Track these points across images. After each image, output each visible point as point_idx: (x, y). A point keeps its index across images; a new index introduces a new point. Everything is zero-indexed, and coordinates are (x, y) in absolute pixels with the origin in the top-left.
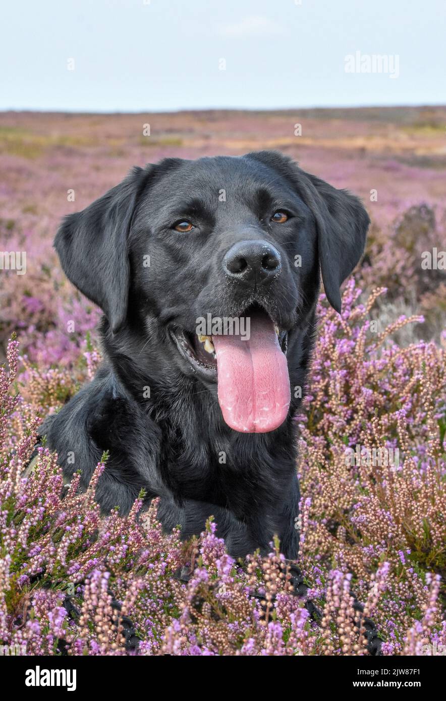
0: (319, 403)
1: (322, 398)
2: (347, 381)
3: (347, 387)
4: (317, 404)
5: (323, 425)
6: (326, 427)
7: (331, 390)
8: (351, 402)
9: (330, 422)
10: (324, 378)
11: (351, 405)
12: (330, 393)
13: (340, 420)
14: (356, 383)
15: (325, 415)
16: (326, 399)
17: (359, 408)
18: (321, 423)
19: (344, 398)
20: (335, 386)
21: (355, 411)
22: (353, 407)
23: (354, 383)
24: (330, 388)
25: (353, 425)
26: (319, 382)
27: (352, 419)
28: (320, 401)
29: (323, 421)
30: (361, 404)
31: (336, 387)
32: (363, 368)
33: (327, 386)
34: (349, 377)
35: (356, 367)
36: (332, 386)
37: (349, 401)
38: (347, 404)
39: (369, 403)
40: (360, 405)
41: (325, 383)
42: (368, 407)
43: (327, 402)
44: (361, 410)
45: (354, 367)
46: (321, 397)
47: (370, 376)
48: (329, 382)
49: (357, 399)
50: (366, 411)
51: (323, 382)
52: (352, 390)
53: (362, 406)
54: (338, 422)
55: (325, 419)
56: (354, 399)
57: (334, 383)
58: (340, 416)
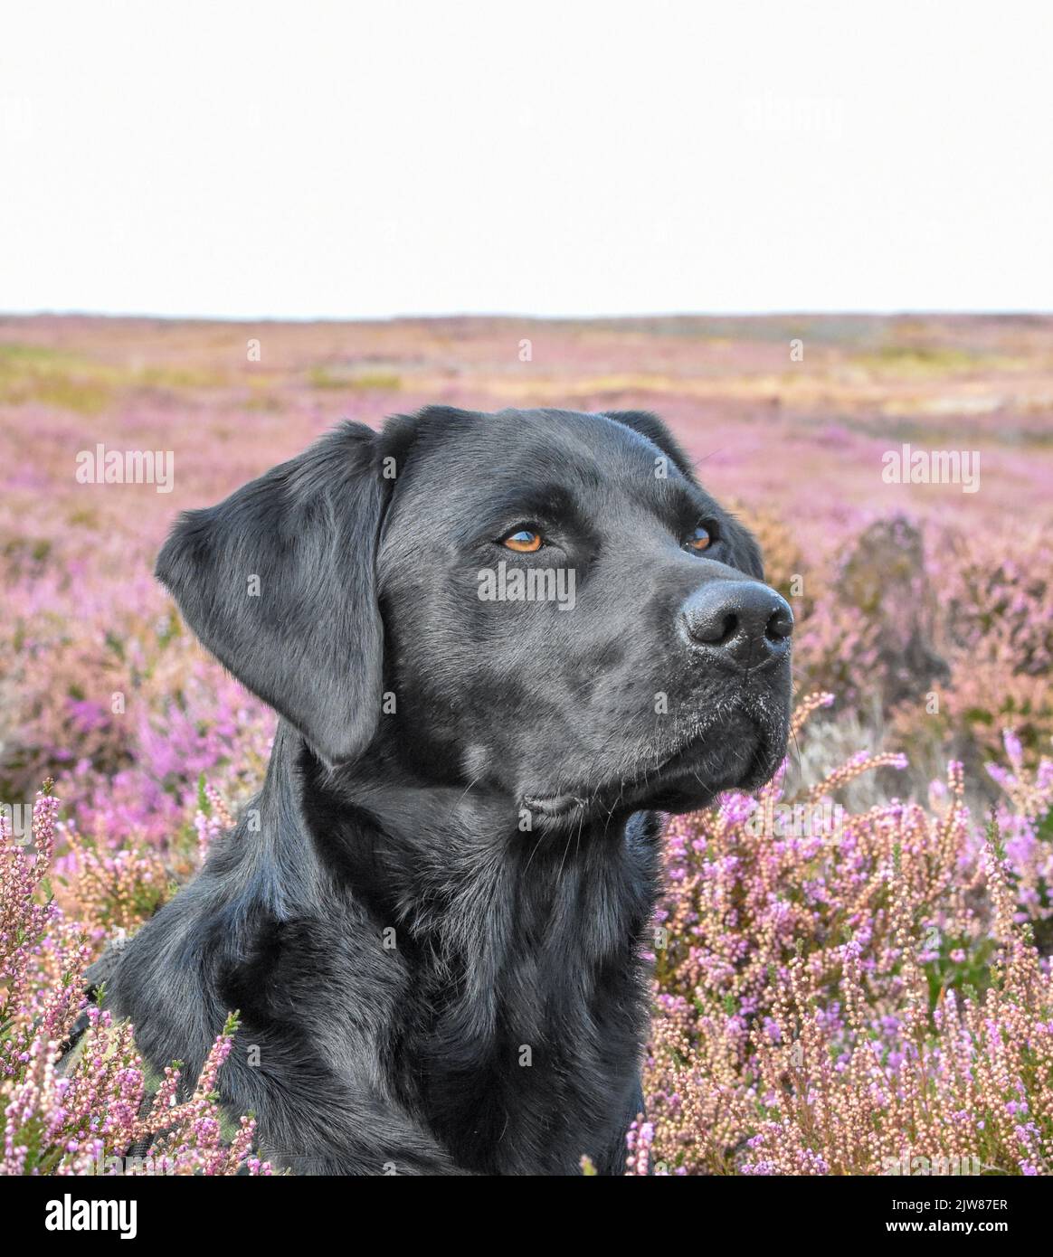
0: (680, 926)
1: (687, 915)
2: (739, 881)
3: (738, 893)
4: (675, 928)
5: (689, 971)
6: (693, 975)
7: (705, 903)
8: (747, 925)
9: (701, 967)
10: (691, 874)
11: (746, 931)
12: (703, 909)
13: (721, 964)
14: (757, 885)
15: (692, 949)
16: (695, 917)
17: (761, 941)
18: (683, 966)
19: (733, 916)
20: (713, 893)
21: (754, 945)
22: (750, 934)
23: (753, 886)
24: (702, 898)
25: (747, 975)
26: (680, 881)
27: (747, 961)
28: (682, 921)
29: (687, 962)
30: (766, 932)
31: (716, 895)
32: (772, 854)
33: (697, 891)
34: (744, 874)
35: (758, 853)
36: (707, 893)
37: (743, 922)
38: (738, 928)
39: (784, 928)
40: (763, 934)
41: (693, 885)
42: (781, 936)
43: (696, 924)
44: (765, 944)
45: (753, 851)
46: (685, 912)
47: (787, 871)
48: (701, 882)
49: (758, 918)
50: (776, 942)
51: (690, 882)
52: (750, 899)
53: (767, 937)
54: (717, 967)
55: (692, 958)
56: (753, 918)
57: (712, 888)
58: (722, 955)
